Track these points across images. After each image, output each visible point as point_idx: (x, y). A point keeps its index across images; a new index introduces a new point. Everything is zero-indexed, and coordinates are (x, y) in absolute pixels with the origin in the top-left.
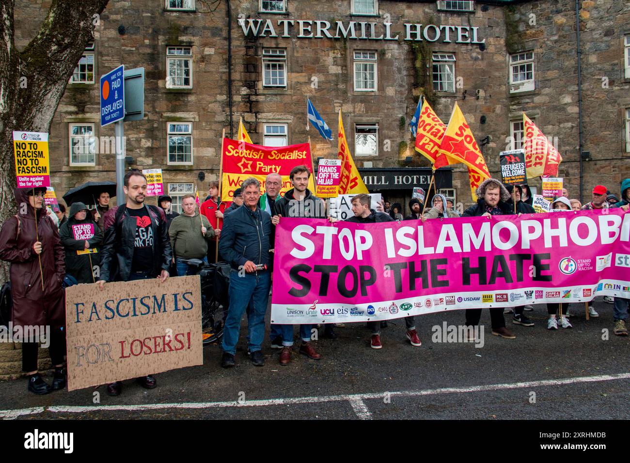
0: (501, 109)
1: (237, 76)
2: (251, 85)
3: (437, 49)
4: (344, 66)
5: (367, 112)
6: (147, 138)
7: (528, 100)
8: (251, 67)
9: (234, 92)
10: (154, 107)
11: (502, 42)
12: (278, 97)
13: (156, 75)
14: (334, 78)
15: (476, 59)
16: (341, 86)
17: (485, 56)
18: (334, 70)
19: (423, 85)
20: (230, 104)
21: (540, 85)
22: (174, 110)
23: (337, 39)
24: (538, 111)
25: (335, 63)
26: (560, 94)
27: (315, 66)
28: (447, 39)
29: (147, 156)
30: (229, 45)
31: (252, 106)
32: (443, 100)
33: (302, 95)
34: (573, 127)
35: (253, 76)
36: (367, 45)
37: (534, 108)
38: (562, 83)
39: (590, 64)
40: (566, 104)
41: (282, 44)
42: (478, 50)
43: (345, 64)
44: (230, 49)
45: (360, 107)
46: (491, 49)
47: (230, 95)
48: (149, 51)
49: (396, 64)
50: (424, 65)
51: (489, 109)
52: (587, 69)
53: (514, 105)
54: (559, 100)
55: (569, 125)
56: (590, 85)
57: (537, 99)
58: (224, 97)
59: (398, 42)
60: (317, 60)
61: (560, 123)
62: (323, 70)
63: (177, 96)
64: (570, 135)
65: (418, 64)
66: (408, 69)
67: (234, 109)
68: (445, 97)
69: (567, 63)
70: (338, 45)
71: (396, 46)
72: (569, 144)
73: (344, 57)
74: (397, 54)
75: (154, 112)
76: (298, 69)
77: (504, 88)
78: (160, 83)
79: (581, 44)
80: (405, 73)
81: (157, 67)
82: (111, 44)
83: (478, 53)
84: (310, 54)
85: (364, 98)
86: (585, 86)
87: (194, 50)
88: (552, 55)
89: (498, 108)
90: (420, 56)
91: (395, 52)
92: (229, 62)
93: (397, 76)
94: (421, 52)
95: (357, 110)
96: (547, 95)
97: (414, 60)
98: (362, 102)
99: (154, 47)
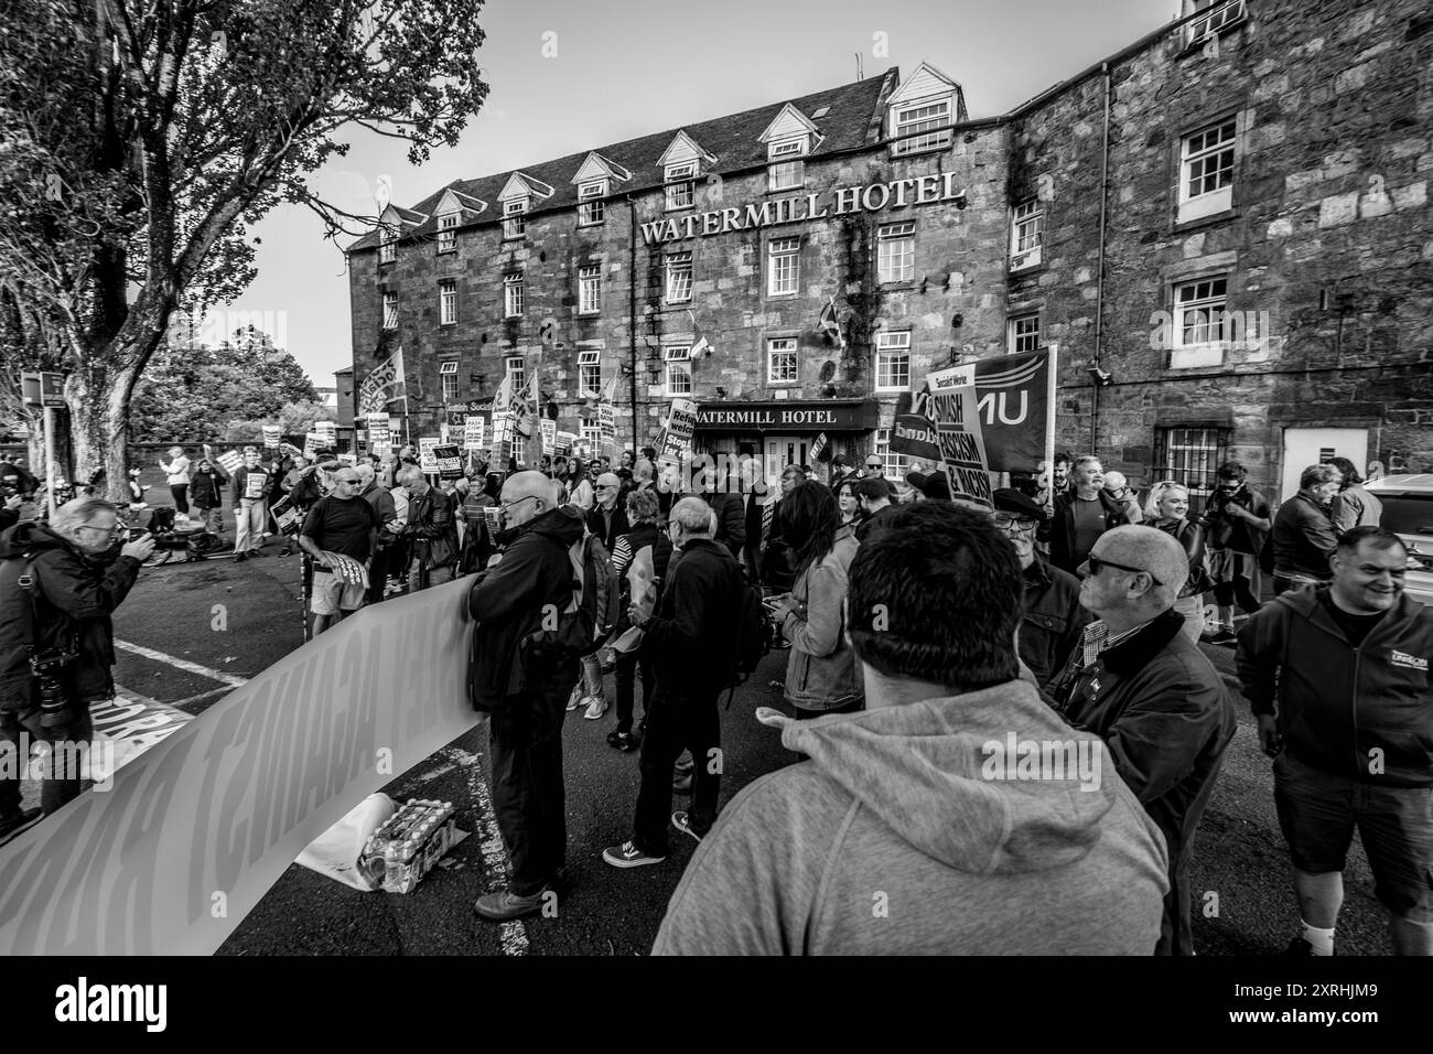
0: (993, 300)
1: (641, 293)
2: (654, 301)
3: (885, 219)
4: (757, 264)
5: (783, 323)
6: (562, 369)
7: (1031, 283)
8: (656, 279)
9: (638, 312)
10: (568, 336)
11: (1001, 187)
12: (682, 313)
13: (571, 300)
14: (744, 282)
15: (950, 225)
16: (753, 292)
17: (967, 217)
18: (746, 271)
19: (861, 277)
20: (633, 326)
21: (1049, 254)
22: (584, 339)
23: (747, 230)
24: (1042, 300)
25: (746, 262)
26: (1074, 268)
27: (723, 269)
28: (900, 202)
29: (563, 389)
30: (633, 258)
31: (655, 327)
32: (892, 296)
33: (706, 308)
34: (1089, 325)
35: (657, 289)
36: (785, 232)
37: (1040, 294)
38: (1078, 247)
39: (1121, 206)
40: (1081, 284)
41: (687, 247)
42: (955, 210)
43: (757, 261)
44: (633, 262)
45: (775, 317)
46: (981, 202)
47: (633, 314)
48: (564, 275)
49: (824, 251)
50: (864, 248)
51: (969, 303)
52: (1115, 216)
53: (1013, 292)
54: (1072, 279)
55: (1083, 321)
56: (1119, 246)
57: (1045, 279)
58: (627, 320)
59: (828, 220)
60: (725, 262)
61: (1071, 318)
62: (732, 273)
63: (587, 321)
64: (1084, 340)
65: (856, 247)
66: (840, 257)
67: (637, 332)
68: (896, 291)
69: (1087, 210)
70: (750, 237)
71: (825, 226)
72: (1083, 356)
73: (757, 253)
74: (825, 237)
75: (569, 342)
76: (703, 276)
77: (1000, 265)
78: (573, 309)
79: (1111, 169)
80: (836, 262)
81: (570, 293)
82: (535, 272)
83: (954, 214)
84: (717, 256)
85: (780, 306)
86: (1112, 247)
87: (603, 267)
88: (1068, 198)
89: (987, 301)
90: (858, 235)
91: (824, 235)
92: (633, 278)
93: (825, 268)
94: (860, 228)
95: (770, 322)
96: (1055, 270)
97: (849, 242)
98: (777, 310)
99: (568, 270)
